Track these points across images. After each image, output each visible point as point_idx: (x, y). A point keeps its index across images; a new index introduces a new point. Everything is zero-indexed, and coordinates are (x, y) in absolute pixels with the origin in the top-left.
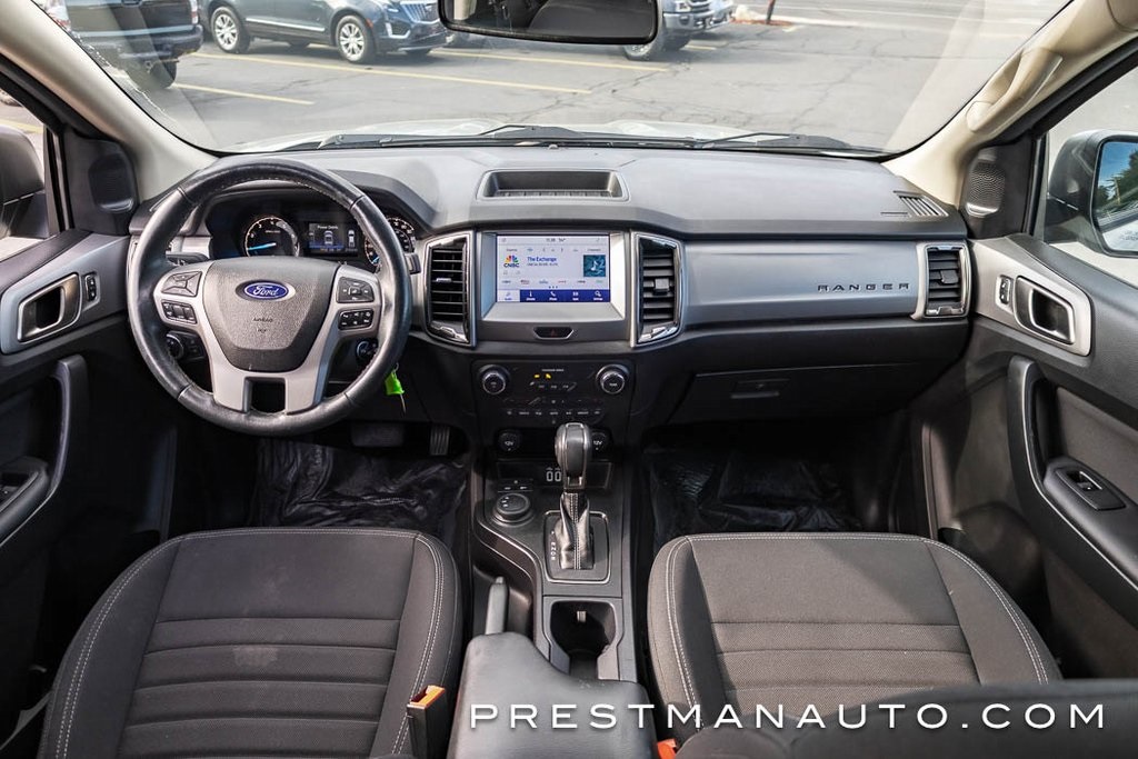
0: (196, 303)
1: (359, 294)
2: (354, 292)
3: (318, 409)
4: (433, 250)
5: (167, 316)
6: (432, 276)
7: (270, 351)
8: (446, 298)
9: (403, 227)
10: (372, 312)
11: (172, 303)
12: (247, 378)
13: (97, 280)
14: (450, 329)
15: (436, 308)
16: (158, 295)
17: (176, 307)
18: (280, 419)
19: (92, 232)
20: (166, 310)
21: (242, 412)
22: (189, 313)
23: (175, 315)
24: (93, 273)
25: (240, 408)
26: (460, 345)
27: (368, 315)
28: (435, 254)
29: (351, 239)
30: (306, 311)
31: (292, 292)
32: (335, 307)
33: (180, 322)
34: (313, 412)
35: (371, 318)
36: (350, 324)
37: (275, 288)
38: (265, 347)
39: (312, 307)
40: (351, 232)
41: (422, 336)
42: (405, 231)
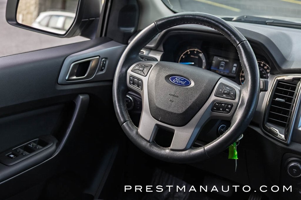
0: (145, 80)
1: (228, 94)
2: (226, 92)
3: (187, 151)
4: (279, 81)
5: (130, 83)
6: (274, 96)
7: (172, 113)
8: (279, 111)
9: (265, 67)
10: (232, 106)
11: (134, 77)
12: (157, 125)
13: (107, 62)
14: (276, 130)
15: (271, 115)
16: (129, 71)
17: (135, 79)
18: (167, 151)
19: (112, 40)
20: (130, 80)
21: (149, 142)
22: (140, 84)
23: (134, 84)
24: (106, 58)
25: (148, 139)
26: (279, 140)
27: (229, 106)
28: (279, 83)
29: (234, 69)
30: (197, 96)
31: (193, 84)
32: (213, 98)
33: (135, 87)
34: (184, 152)
35: (230, 109)
36: (218, 109)
37: (184, 80)
38: (170, 110)
39: (200, 95)
40: (235, 65)
41: (258, 130)
42: (266, 70)
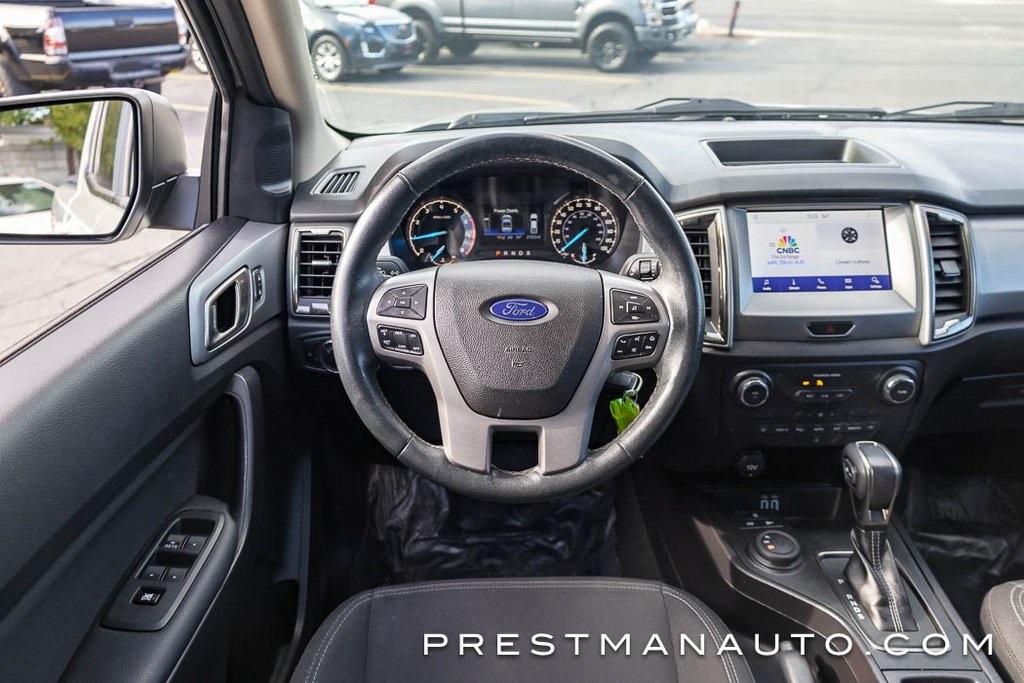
0: (424, 328)
1: (641, 312)
2: (634, 308)
3: (584, 466)
5: (383, 346)
7: (529, 392)
10: (657, 336)
11: (391, 329)
12: (493, 428)
16: (372, 315)
17: (397, 333)
18: (534, 478)
20: (381, 337)
21: (483, 473)
22: (413, 341)
23: (394, 344)
25: (482, 468)
27: (652, 339)
30: (575, 335)
31: (553, 310)
32: (610, 330)
33: (400, 353)
34: (578, 470)
35: (654, 344)
36: (627, 352)
37: (530, 306)
38: (523, 385)
39: (582, 331)
